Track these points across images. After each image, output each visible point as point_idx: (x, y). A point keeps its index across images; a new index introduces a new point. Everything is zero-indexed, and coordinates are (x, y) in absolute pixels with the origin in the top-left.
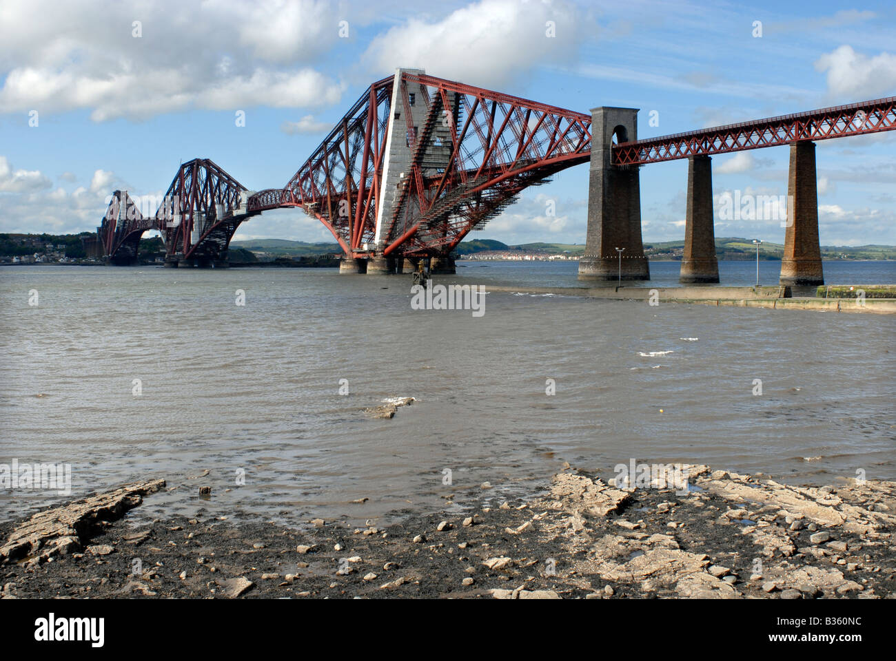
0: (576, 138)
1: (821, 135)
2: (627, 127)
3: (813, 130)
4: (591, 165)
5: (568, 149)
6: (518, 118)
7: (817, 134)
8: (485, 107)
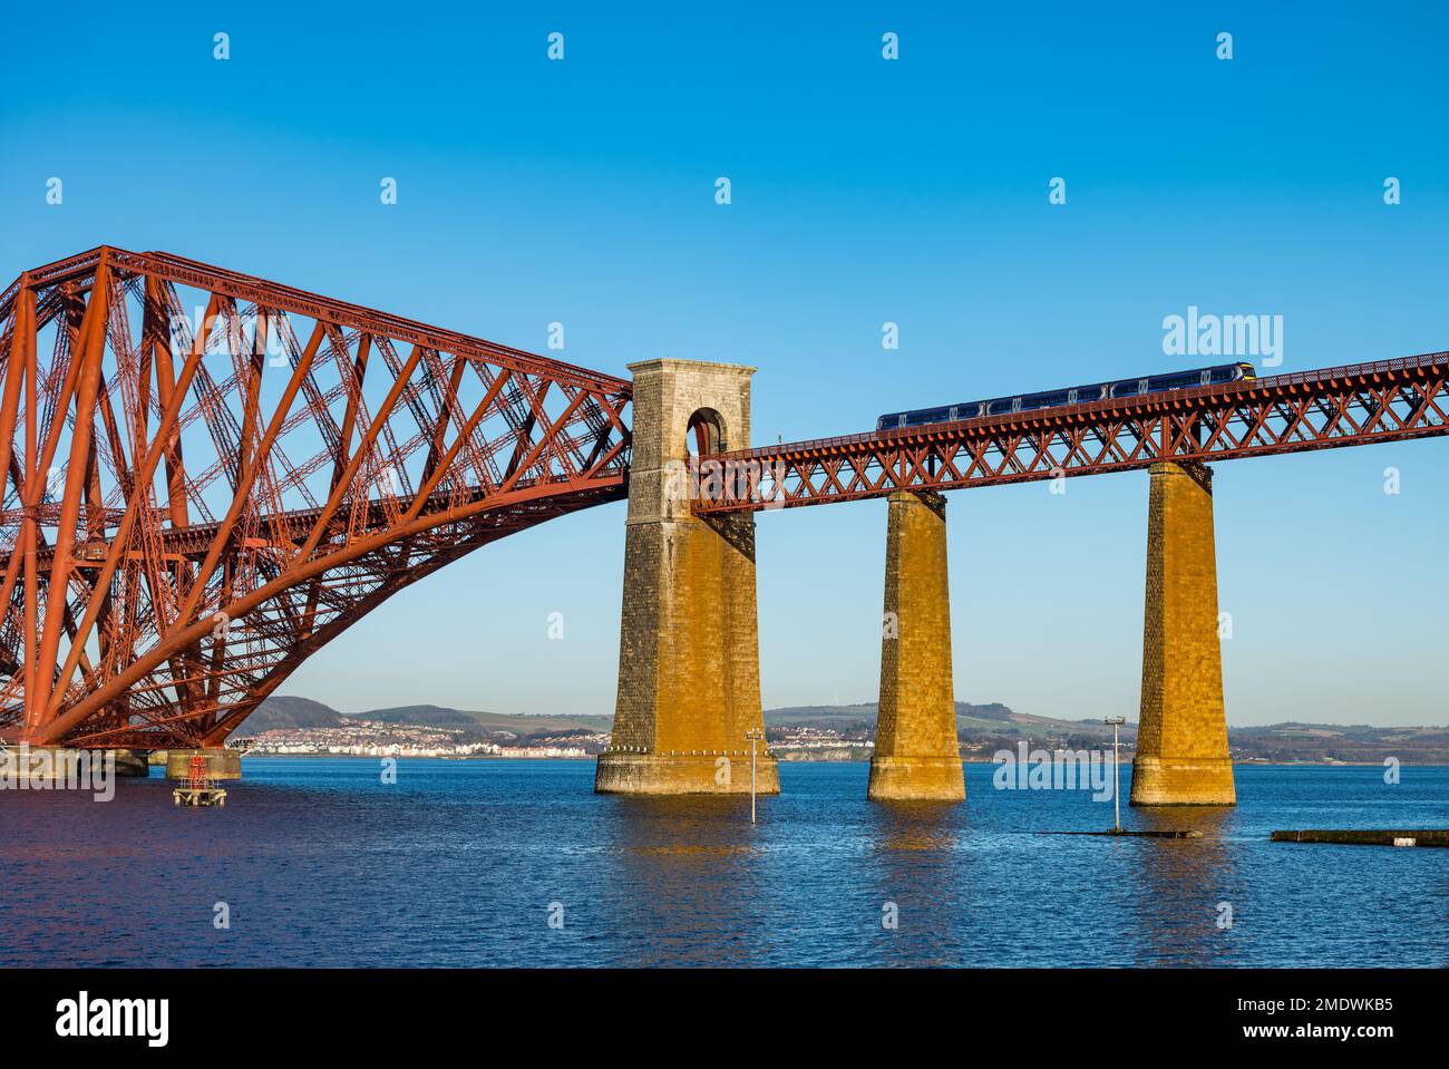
0: (586, 439)
1: (1227, 448)
2: (724, 412)
3: (1205, 433)
4: (631, 511)
5: (567, 465)
6: (430, 380)
7: (1217, 447)
8: (339, 348)
